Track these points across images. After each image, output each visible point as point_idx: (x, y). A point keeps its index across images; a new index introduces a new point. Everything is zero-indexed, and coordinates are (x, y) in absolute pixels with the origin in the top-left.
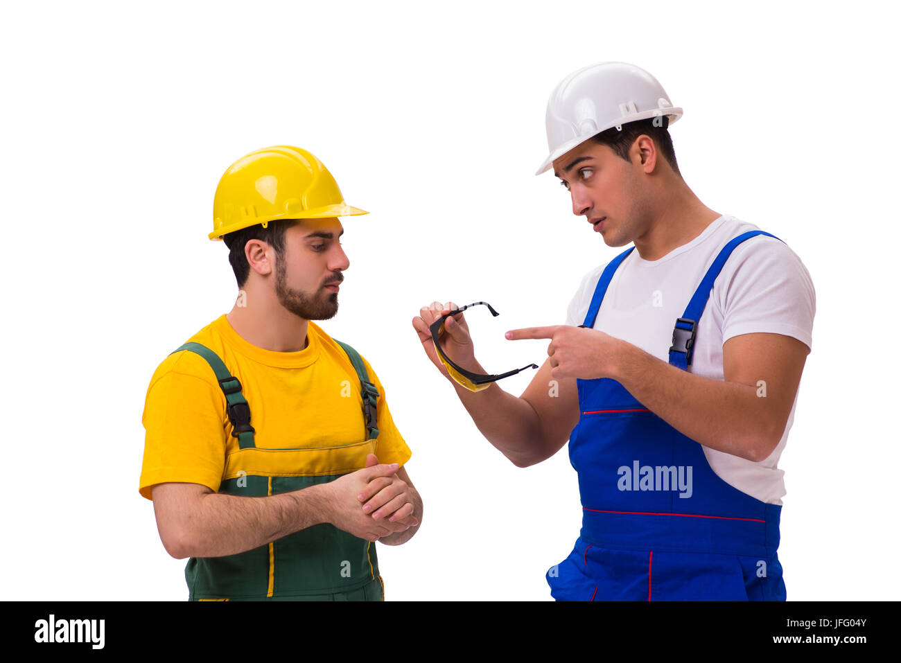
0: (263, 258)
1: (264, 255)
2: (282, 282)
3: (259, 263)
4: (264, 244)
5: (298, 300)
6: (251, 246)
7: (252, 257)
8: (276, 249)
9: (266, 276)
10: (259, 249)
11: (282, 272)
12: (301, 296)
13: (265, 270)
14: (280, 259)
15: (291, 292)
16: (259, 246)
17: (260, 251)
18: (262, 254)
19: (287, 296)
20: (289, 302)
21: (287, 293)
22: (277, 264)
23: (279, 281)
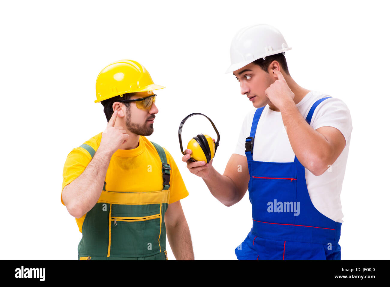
0: (120, 110)
1: (121, 109)
2: (129, 120)
3: (119, 112)
4: (121, 104)
5: (136, 128)
6: (115, 105)
7: (116, 110)
8: (126, 106)
9: (122, 118)
10: (118, 106)
11: (130, 116)
12: (138, 126)
13: (123, 115)
14: (128, 111)
15: (133, 125)
16: (119, 105)
17: (119, 107)
18: (120, 108)
19: (131, 126)
20: (132, 129)
21: (131, 125)
22: (127, 113)
23: (128, 120)
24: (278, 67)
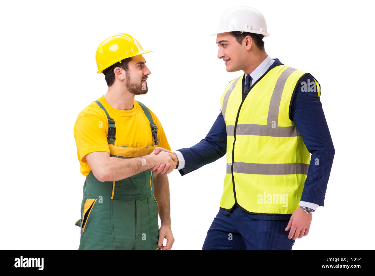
1: (121, 73)
2: (129, 82)
3: (120, 76)
4: (121, 69)
5: (135, 87)
6: (116, 70)
7: (117, 74)
8: (125, 70)
9: (122, 80)
10: (119, 71)
11: (129, 78)
12: (136, 85)
13: (122, 78)
14: (127, 74)
15: (132, 85)
16: (119, 69)
17: (120, 71)
18: (120, 72)
19: (131, 87)
20: (131, 89)
21: (130, 85)
22: (126, 76)
23: (127, 81)
24: (250, 42)
